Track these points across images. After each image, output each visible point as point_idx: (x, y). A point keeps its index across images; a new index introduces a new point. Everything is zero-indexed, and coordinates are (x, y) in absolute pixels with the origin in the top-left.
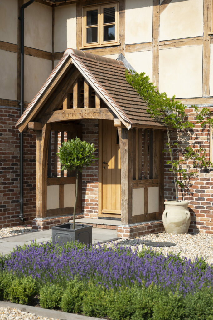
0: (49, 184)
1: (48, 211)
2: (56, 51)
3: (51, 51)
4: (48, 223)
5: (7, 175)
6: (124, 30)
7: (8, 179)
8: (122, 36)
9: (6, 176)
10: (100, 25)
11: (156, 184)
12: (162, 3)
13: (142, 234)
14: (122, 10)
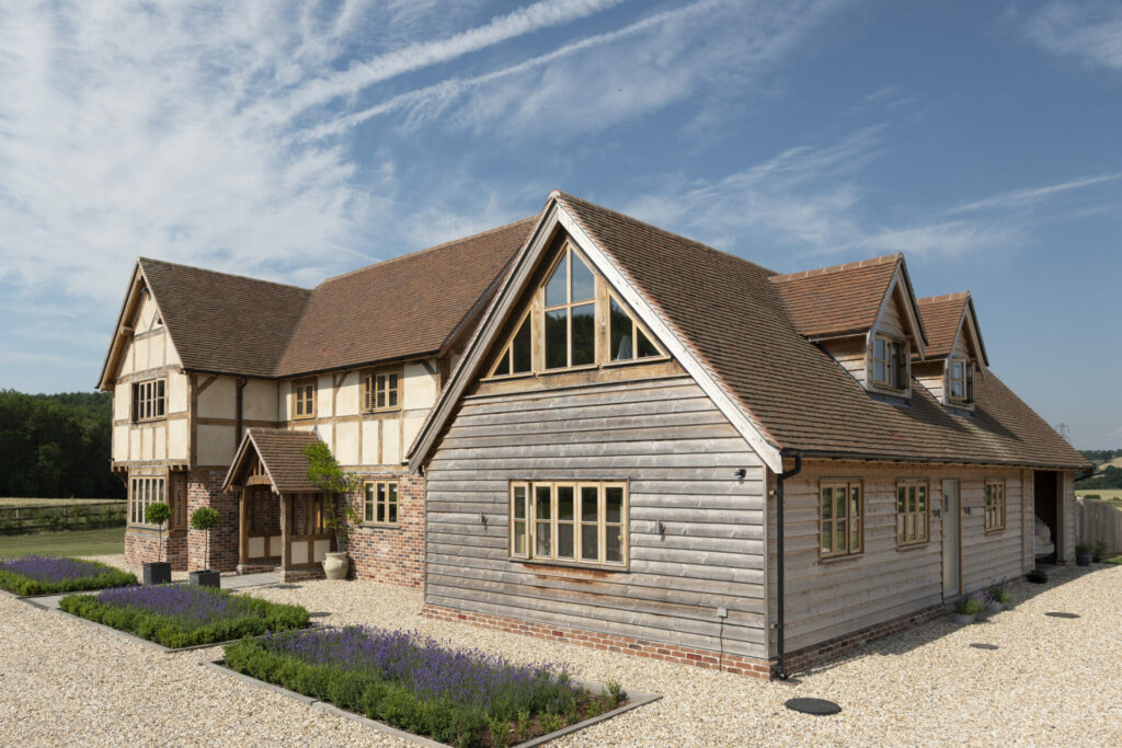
0: (251, 536)
1: (250, 560)
2: (280, 420)
3: (275, 420)
4: (249, 569)
6: (317, 406)
8: (316, 411)
10: (305, 400)
11: (326, 538)
12: (337, 386)
13: (302, 579)
14: (316, 390)
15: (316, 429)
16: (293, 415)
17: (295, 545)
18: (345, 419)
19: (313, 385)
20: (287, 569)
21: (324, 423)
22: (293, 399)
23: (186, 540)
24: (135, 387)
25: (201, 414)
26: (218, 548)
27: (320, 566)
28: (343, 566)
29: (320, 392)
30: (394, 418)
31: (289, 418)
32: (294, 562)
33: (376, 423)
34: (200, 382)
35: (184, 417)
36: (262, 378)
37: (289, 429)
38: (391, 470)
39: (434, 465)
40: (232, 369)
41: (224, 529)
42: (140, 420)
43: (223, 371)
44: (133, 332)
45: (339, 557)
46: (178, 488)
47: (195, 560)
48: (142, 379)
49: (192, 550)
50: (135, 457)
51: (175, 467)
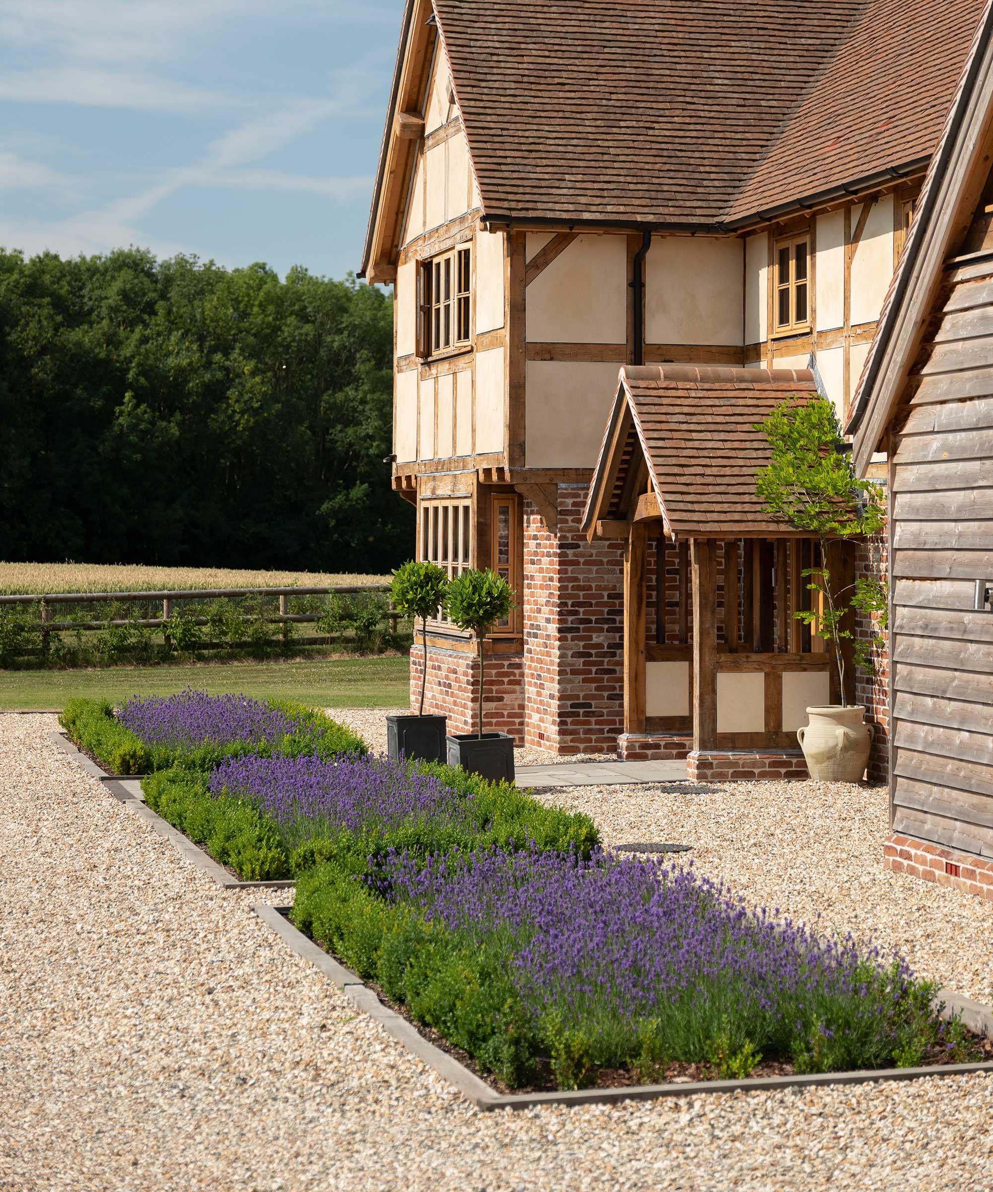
0: (651, 658)
1: (649, 719)
4: (645, 746)
5: (594, 635)
6: (816, 296)
7: (599, 646)
8: (814, 311)
9: (590, 638)
10: (792, 285)
11: (817, 666)
12: (852, 238)
13: (748, 776)
14: (813, 251)
15: (812, 363)
16: (770, 327)
17: (724, 680)
19: (807, 239)
20: (703, 746)
21: (828, 346)
22: (771, 280)
23: (520, 666)
24: (426, 267)
25: (535, 333)
26: (582, 690)
27: (792, 743)
28: (850, 745)
29: (819, 255)
31: (763, 338)
32: (722, 727)
34: (534, 247)
35: (501, 345)
36: (693, 229)
37: (763, 365)
39: (907, 448)
40: (613, 210)
41: (596, 638)
42: (436, 354)
43: (586, 216)
44: (423, 127)
45: (839, 719)
46: (499, 530)
47: (536, 717)
48: (436, 249)
49: (531, 691)
50: (427, 454)
51: (487, 472)
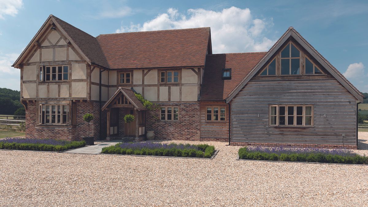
2: (109, 85)
3: (108, 85)
6: (133, 80)
8: (132, 82)
10: (125, 78)
11: (144, 126)
12: (145, 74)
14: (133, 75)
15: (132, 88)
16: (118, 83)
18: (149, 86)
19: (130, 72)
20: (138, 137)
21: (138, 87)
22: (118, 77)
25: (92, 80)
29: (135, 75)
30: (177, 86)
31: (116, 84)
32: (139, 134)
33: (167, 87)
34: (92, 68)
35: (84, 81)
36: (108, 69)
38: (175, 103)
40: (98, 63)
42: (48, 81)
44: (40, 45)
48: (48, 65)
50: (42, 96)
51: (76, 100)
